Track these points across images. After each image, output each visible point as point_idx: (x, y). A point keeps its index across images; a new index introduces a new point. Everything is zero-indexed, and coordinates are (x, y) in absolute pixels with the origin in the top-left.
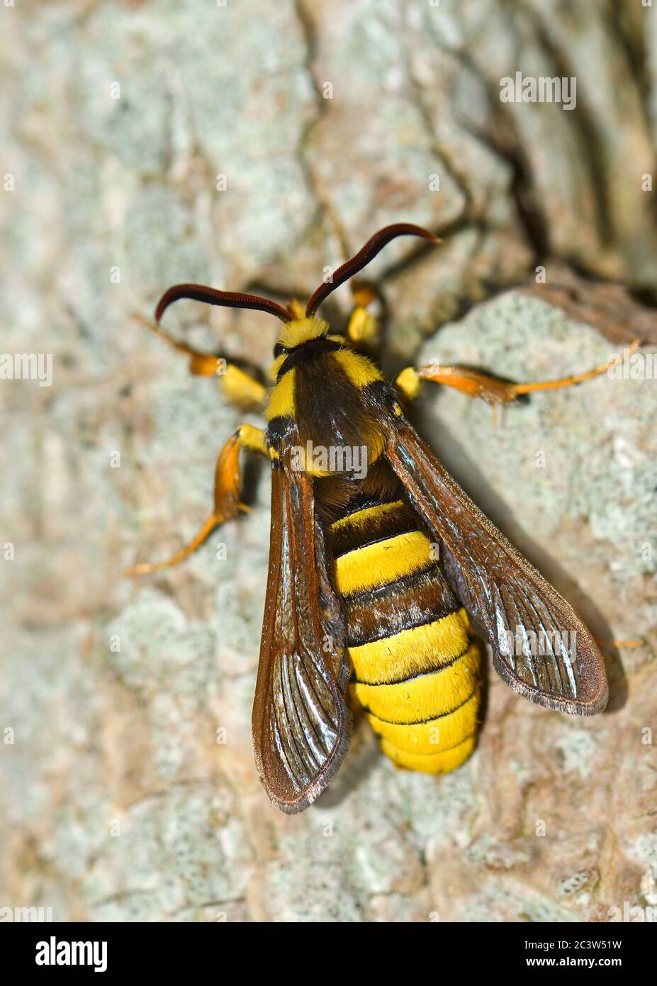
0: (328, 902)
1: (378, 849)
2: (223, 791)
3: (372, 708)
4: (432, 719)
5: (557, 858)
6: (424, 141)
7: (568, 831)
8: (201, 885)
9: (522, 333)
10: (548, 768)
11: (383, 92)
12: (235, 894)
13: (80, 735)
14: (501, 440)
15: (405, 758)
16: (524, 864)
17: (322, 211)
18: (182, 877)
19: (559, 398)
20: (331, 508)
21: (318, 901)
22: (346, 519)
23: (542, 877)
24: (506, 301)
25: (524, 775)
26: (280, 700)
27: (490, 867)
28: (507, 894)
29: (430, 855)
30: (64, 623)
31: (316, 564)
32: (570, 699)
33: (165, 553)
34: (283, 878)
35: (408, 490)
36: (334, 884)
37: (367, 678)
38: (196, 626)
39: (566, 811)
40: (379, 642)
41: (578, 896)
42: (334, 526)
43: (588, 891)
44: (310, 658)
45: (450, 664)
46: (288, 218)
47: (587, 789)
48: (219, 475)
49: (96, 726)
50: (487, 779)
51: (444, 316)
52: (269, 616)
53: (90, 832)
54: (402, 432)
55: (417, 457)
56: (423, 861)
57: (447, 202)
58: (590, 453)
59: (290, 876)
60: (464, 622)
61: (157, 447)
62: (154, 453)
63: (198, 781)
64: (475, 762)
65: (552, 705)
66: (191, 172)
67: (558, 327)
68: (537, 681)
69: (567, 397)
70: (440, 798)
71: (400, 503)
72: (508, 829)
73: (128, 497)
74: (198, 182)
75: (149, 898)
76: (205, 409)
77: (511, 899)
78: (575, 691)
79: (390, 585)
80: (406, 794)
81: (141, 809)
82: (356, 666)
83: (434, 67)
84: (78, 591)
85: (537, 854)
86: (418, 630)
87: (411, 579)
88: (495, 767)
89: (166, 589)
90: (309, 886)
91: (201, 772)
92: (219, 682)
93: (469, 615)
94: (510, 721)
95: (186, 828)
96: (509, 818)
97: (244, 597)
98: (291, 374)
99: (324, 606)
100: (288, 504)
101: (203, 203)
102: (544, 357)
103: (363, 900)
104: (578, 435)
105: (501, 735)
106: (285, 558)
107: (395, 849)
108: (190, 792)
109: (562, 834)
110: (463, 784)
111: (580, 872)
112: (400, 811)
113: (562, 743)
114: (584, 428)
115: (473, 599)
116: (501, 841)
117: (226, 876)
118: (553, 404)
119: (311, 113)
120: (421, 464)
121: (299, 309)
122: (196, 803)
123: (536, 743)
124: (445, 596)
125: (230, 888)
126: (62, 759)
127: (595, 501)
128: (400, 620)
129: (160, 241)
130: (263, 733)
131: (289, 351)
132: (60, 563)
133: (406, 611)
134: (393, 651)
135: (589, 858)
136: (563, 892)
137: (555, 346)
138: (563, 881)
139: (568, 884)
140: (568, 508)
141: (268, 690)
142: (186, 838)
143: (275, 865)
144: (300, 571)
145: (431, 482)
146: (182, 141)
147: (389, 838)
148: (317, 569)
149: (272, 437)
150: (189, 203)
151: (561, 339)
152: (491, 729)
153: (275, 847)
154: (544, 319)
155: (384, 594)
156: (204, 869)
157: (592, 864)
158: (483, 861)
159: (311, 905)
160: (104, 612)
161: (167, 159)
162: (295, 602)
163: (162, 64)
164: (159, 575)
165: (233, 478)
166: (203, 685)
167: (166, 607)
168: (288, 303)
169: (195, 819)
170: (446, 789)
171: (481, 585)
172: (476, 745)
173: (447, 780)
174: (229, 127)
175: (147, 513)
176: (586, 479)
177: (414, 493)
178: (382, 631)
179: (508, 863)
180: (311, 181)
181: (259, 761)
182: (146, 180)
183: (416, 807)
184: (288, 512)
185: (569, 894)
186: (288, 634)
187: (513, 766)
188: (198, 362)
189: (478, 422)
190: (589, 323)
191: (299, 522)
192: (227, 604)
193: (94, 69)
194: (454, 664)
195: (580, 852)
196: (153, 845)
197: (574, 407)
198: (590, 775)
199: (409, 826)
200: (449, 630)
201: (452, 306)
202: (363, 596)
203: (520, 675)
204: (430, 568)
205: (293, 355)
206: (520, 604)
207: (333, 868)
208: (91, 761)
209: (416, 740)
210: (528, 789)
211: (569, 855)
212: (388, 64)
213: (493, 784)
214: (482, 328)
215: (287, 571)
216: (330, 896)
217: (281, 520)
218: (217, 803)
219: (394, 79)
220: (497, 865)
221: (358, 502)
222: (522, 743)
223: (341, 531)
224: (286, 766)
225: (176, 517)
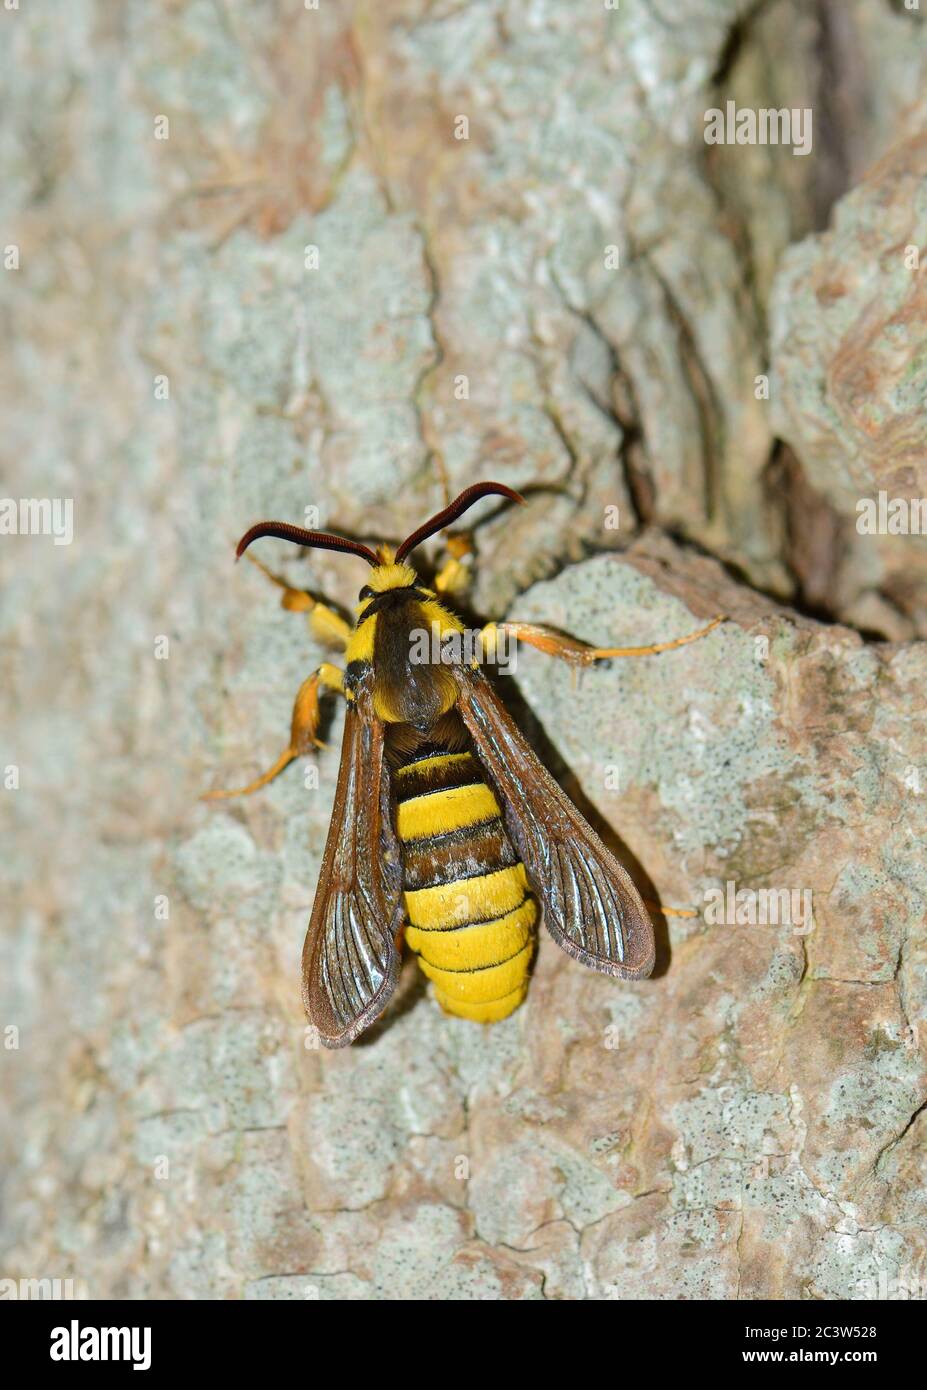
0: (366, 1138)
1: (421, 1091)
2: (275, 1020)
3: (423, 952)
4: (479, 969)
5: (593, 1117)
6: (538, 399)
7: (607, 1091)
8: (244, 1110)
9: (611, 598)
10: (594, 1028)
11: (502, 346)
12: (277, 1122)
13: (145, 951)
14: (580, 701)
15: (452, 1004)
16: (560, 1119)
17: (430, 456)
18: (226, 1100)
19: (641, 666)
20: (399, 753)
21: (356, 1136)
22: (412, 765)
23: (577, 1134)
24: (598, 564)
25: (568, 1033)
26: (331, 936)
27: (527, 1120)
28: (542, 1147)
29: (472, 1102)
30: (140, 841)
31: (380, 807)
32: (616, 962)
33: (241, 781)
34: (325, 1111)
35: (477, 743)
36: (374, 1121)
37: (420, 923)
38: (264, 854)
39: (606, 1071)
40: (434, 889)
41: (609, 1155)
42: (400, 771)
43: (619, 1152)
44: (365, 898)
45: (502, 917)
46: (395, 462)
47: (629, 1052)
48: (296, 710)
49: (159, 945)
50: (533, 1033)
51: (541, 573)
52: (330, 853)
53: (144, 1047)
54: (477, 686)
55: (488, 711)
56: (465, 1107)
57: (553, 462)
58: (666, 722)
59: (331, 1109)
60: (520, 876)
61: (245, 676)
62: (242, 682)
63: (251, 1008)
64: (523, 1012)
65: (598, 967)
66: (308, 407)
67: (646, 595)
68: (586, 942)
69: (648, 665)
70: (486, 1047)
71: (468, 755)
72: (548, 1084)
73: (212, 722)
74: (312, 418)
75: (194, 1117)
76: (296, 643)
77: (546, 1152)
78: (621, 956)
79: (450, 835)
80: (455, 1039)
81: (194, 1030)
82: (410, 911)
83: (555, 325)
84: (159, 809)
85: (574, 1111)
86: (473, 881)
87: (473, 831)
88: (542, 1022)
89: (239, 816)
90: (349, 1121)
91: (256, 999)
92: (281, 913)
93: (527, 872)
94: (561, 979)
95: (235, 1052)
96: (549, 1073)
97: (313, 831)
98: (374, 618)
99: (385, 849)
100: (358, 745)
101: (316, 438)
102: (630, 623)
103: (402, 1142)
104: (654, 703)
105: (551, 991)
106: (350, 798)
107: (437, 1092)
108: (243, 1018)
109: (601, 1094)
110: (509, 1036)
111: (613, 1133)
112: (448, 1056)
113: (610, 1005)
114: (660, 698)
115: (531, 856)
116: (540, 1094)
117: (270, 1103)
118: (634, 671)
119: (430, 361)
120: (493, 719)
121: (389, 555)
122: (247, 1029)
123: (585, 1003)
124: (504, 851)
125: (272, 1116)
126: (126, 973)
127: (665, 769)
128: (456, 870)
129: (269, 474)
130: (312, 968)
131: (377, 595)
132: (145, 780)
133: (463, 861)
134: (447, 900)
135: (624, 1120)
136: (594, 1151)
137: (642, 615)
138: (596, 1140)
139: (600, 1143)
140: (639, 775)
141: (320, 925)
142: (233, 1062)
143: (319, 1097)
144: (364, 812)
145: (500, 739)
146: (301, 375)
147: (433, 1081)
148: (380, 811)
149: (349, 679)
150: (301, 438)
151: (648, 608)
152: (540, 984)
153: (320, 1080)
154: (633, 586)
155: (442, 842)
156: (249, 1094)
157: (627, 1125)
158: (520, 1113)
159: (349, 1139)
160: (177, 832)
161: (284, 393)
162: (356, 842)
163: (290, 298)
164: (234, 801)
165: (310, 715)
166: (266, 914)
167: (237, 834)
168: (378, 547)
169: (245, 1044)
170: (493, 1039)
171: (539, 843)
172: (524, 998)
173: (496, 1029)
174: (349, 367)
175: (229, 740)
176: (659, 747)
177: (482, 749)
178: (437, 879)
179: (545, 1117)
180: (422, 428)
181: (305, 994)
182: (261, 411)
183: (463, 1054)
184: (358, 754)
185: (600, 1153)
186: (346, 873)
187: (559, 1022)
188: (290, 595)
189: (558, 681)
190: (677, 595)
191: (368, 764)
192: (297, 838)
193: (222, 297)
194: (506, 917)
195: (615, 1113)
196: (203, 1066)
197: (654, 675)
198: (634, 1038)
199: (455, 1071)
200: (504, 883)
201: (549, 564)
202: (424, 843)
203: (569, 934)
204: (492, 822)
205: (379, 599)
206: (576, 865)
207: (374, 1106)
208: (153, 976)
209: (462, 988)
210: (571, 1047)
211: (604, 1115)
212: (512, 318)
213: (538, 1038)
214: (572, 589)
215: (350, 810)
216: (369, 1133)
217: (349, 761)
218: (268, 1031)
219: (515, 334)
220: (534, 1117)
221: (425, 750)
222: (570, 1002)
223: (405, 777)
224: (331, 1001)
225: (257, 746)
